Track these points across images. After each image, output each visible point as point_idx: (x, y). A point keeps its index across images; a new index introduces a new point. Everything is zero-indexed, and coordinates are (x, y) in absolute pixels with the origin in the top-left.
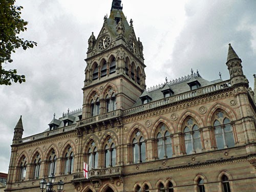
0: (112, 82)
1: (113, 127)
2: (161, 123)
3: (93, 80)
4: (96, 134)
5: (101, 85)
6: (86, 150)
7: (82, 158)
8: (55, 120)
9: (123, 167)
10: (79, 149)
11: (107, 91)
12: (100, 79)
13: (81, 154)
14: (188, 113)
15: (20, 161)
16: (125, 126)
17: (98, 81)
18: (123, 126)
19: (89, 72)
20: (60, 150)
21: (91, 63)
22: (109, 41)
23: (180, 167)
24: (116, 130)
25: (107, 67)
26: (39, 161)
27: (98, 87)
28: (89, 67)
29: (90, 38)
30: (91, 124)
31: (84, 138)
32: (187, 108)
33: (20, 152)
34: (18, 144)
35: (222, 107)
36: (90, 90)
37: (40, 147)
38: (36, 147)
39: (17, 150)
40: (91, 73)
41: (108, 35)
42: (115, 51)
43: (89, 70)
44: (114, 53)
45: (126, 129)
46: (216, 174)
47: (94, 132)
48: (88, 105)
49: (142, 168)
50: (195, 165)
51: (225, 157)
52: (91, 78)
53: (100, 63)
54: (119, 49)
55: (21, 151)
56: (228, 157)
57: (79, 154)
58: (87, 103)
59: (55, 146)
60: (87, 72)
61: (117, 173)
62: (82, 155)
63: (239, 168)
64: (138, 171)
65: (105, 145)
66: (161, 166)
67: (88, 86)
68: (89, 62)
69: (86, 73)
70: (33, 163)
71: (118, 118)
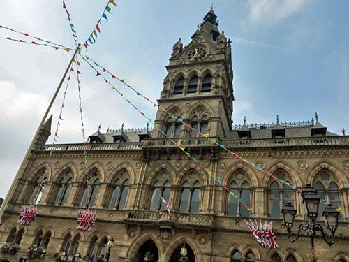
0: (206, 101)
1: (202, 159)
2: (280, 169)
3: (175, 93)
4: (173, 162)
5: (188, 102)
6: (151, 182)
7: (144, 191)
9: (215, 217)
10: (141, 178)
11: (195, 112)
12: (186, 94)
13: (143, 185)
14: (325, 165)
15: (36, 175)
16: (221, 161)
17: (183, 96)
18: (218, 161)
19: (171, 82)
20: (108, 173)
21: (175, 73)
22: (205, 53)
24: (207, 164)
25: (199, 82)
26: (68, 181)
27: (183, 104)
28: (172, 76)
30: (169, 148)
31: (151, 164)
32: (323, 157)
33: (39, 162)
34: (39, 150)
36: (170, 104)
37: (75, 161)
38: (68, 161)
39: (35, 159)
40: (173, 85)
41: (204, 46)
42: (213, 66)
43: (171, 80)
44: (212, 68)
45: (222, 165)
47: (169, 159)
52: (172, 91)
53: (189, 76)
55: (42, 161)
57: (139, 184)
58: (162, 119)
59: (101, 165)
60: (166, 81)
61: (206, 224)
62: (145, 187)
64: (238, 228)
65: (184, 181)
67: (167, 99)
68: (172, 71)
69: (165, 83)
70: (58, 181)
71: (214, 148)
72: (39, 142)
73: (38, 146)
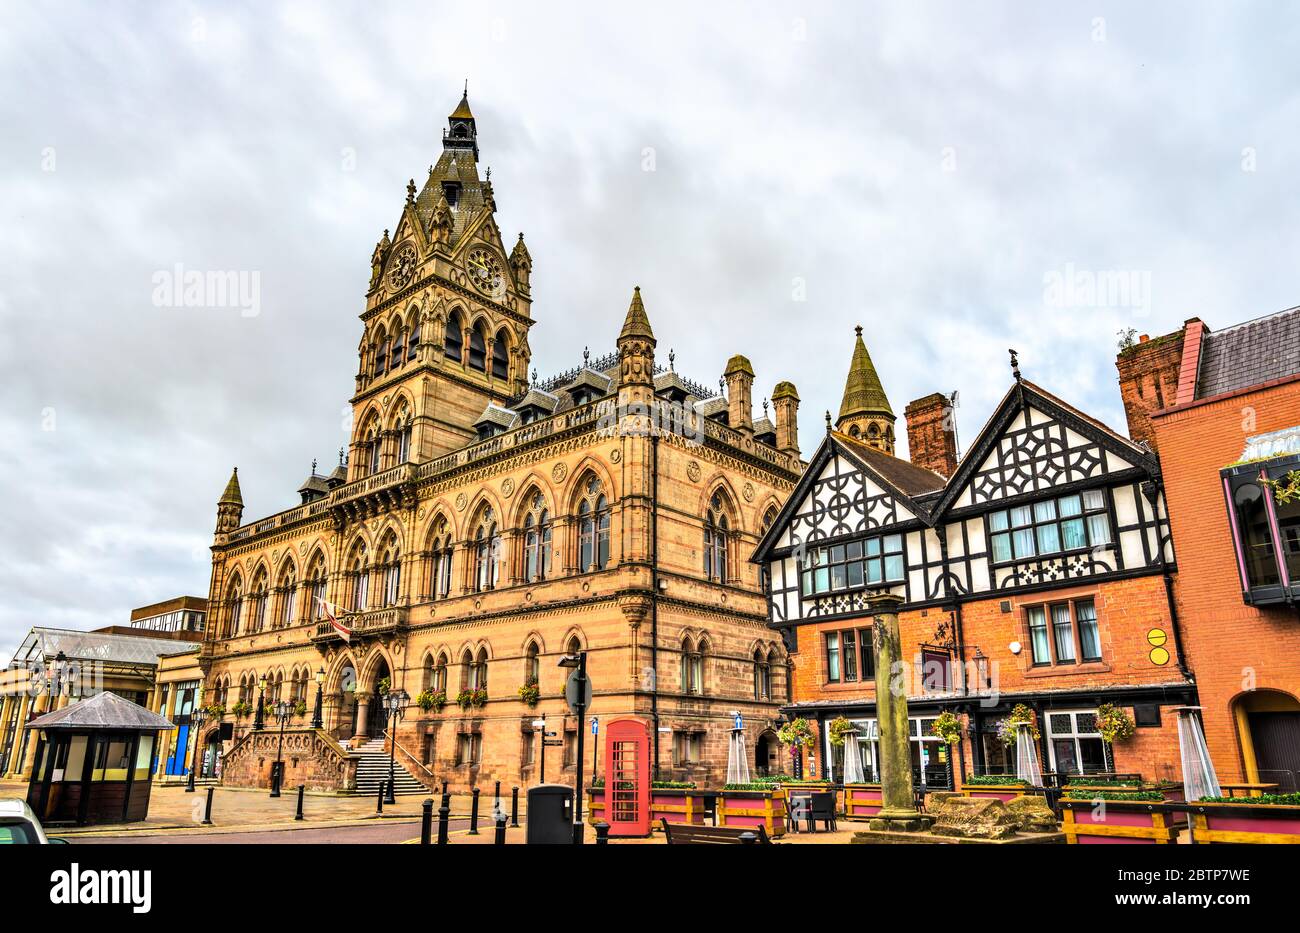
0: (408, 383)
1: (399, 508)
2: (484, 501)
3: (374, 376)
4: (369, 523)
5: (387, 393)
6: (349, 564)
8: (314, 479)
9: (408, 608)
10: (336, 561)
11: (398, 410)
12: (387, 373)
13: (338, 573)
14: (534, 479)
15: (230, 586)
16: (421, 505)
17: (382, 380)
18: (414, 507)
19: (368, 352)
20: (302, 563)
21: (373, 327)
23: (501, 615)
24: (404, 516)
25: (404, 341)
27: (380, 398)
28: (369, 340)
29: (376, 252)
30: (378, 492)
31: (347, 533)
32: (534, 465)
33: (230, 564)
34: (227, 542)
35: (596, 465)
36: (365, 404)
37: (268, 551)
38: (261, 552)
39: (225, 560)
40: (371, 356)
42: (420, 294)
43: (367, 347)
44: (417, 299)
45: (421, 513)
46: (561, 635)
47: (364, 519)
48: (359, 445)
49: (443, 612)
50: (530, 610)
51: (583, 595)
52: (371, 371)
53: (391, 328)
54: (429, 290)
55: (233, 562)
56: (588, 595)
57: (333, 574)
58: (358, 438)
59: (295, 549)
60: (362, 350)
61: (391, 624)
62: (341, 576)
63: (603, 623)
64: (432, 621)
65: (384, 552)
66: (472, 608)
67: (362, 392)
68: (370, 324)
69: (361, 356)
70: (256, 591)
71: (403, 484)
72: (225, 529)
73: (223, 536)
